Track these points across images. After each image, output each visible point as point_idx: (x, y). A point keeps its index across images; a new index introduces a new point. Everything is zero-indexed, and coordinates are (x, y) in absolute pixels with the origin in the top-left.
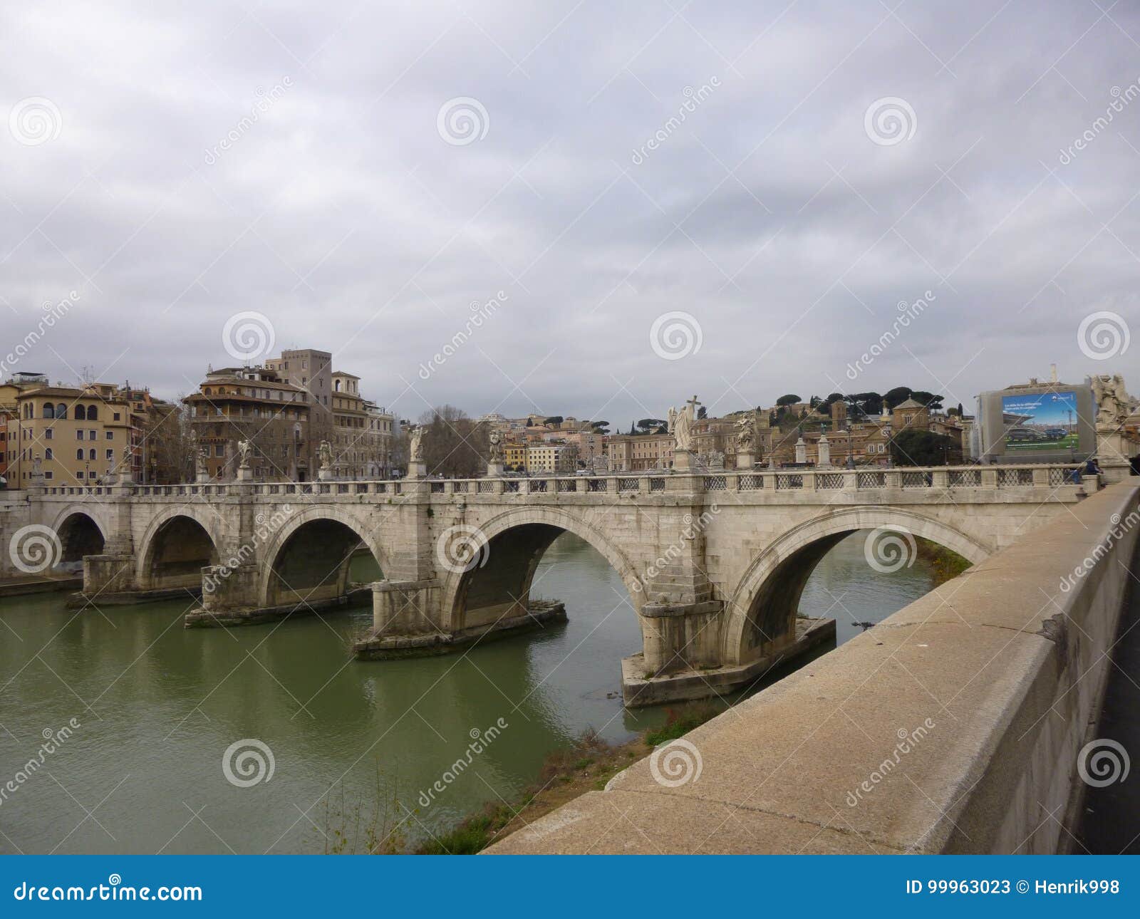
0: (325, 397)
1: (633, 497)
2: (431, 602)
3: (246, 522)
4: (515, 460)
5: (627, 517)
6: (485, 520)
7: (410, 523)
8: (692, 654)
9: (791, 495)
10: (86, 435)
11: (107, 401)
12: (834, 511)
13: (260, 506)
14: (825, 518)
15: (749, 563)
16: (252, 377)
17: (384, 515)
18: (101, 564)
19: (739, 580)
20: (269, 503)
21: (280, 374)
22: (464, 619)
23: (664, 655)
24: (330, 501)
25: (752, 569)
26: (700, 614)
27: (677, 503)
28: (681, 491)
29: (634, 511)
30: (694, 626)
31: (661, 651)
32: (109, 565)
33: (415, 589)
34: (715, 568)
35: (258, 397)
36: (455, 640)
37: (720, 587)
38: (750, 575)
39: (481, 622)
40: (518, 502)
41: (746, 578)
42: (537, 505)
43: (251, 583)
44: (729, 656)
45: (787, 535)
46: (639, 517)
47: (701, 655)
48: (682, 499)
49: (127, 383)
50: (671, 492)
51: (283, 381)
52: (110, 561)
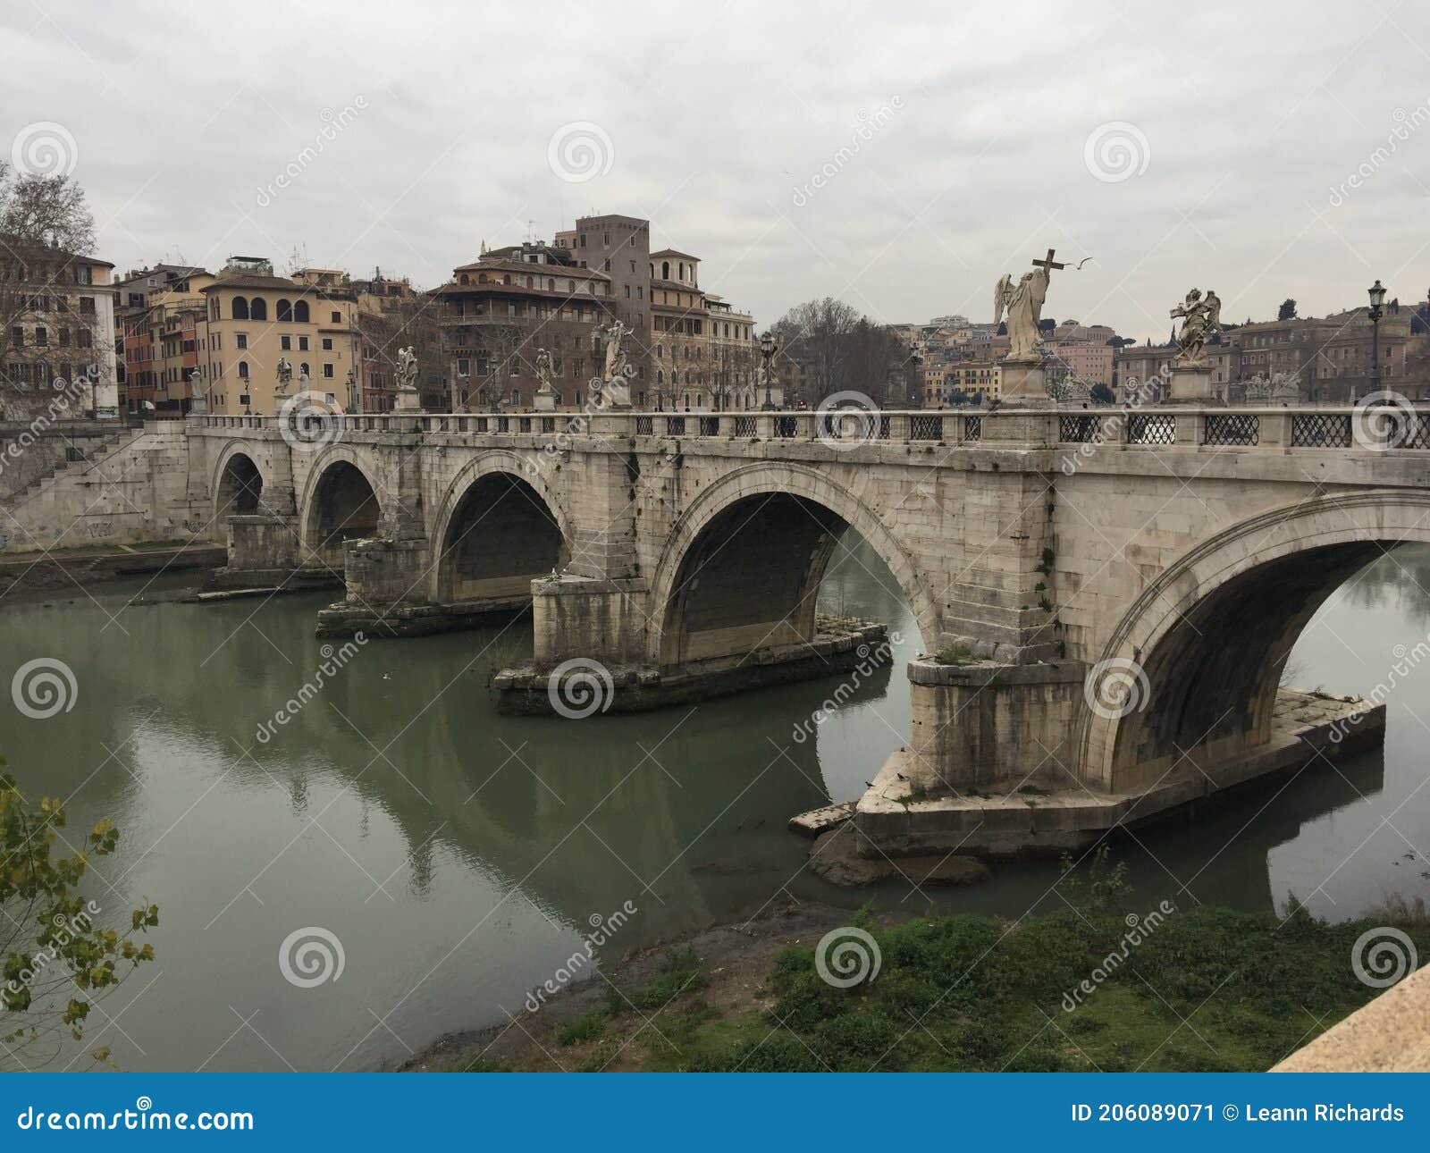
0: (640, 288)
1: (930, 451)
2: (630, 615)
3: (408, 474)
4: (971, 386)
5: (922, 489)
6: (707, 484)
7: (600, 485)
8: (1007, 759)
9: (1231, 458)
10: (295, 343)
11: (320, 295)
12: (1324, 497)
13: (427, 450)
14: (1304, 512)
15: (1137, 594)
16: (534, 259)
17: (575, 469)
18: (250, 529)
19: (1116, 623)
20: (436, 446)
21: (575, 255)
22: (686, 644)
23: (947, 758)
24: (507, 445)
25: (1141, 606)
26: (1030, 686)
27: (996, 466)
28: (1008, 443)
29: (930, 476)
30: (1015, 709)
31: (941, 751)
32: (261, 530)
33: (603, 592)
34: (1073, 597)
35: (537, 288)
36: (662, 680)
37: (1079, 633)
38: (1138, 617)
39: (719, 653)
40: (753, 454)
41: (1129, 622)
42: (781, 460)
43: (416, 567)
44: (1091, 772)
45: (1217, 543)
46: (941, 488)
47: (1030, 764)
48: (1006, 459)
49: (378, 272)
50: (990, 445)
51: (579, 264)
52: (262, 524)
